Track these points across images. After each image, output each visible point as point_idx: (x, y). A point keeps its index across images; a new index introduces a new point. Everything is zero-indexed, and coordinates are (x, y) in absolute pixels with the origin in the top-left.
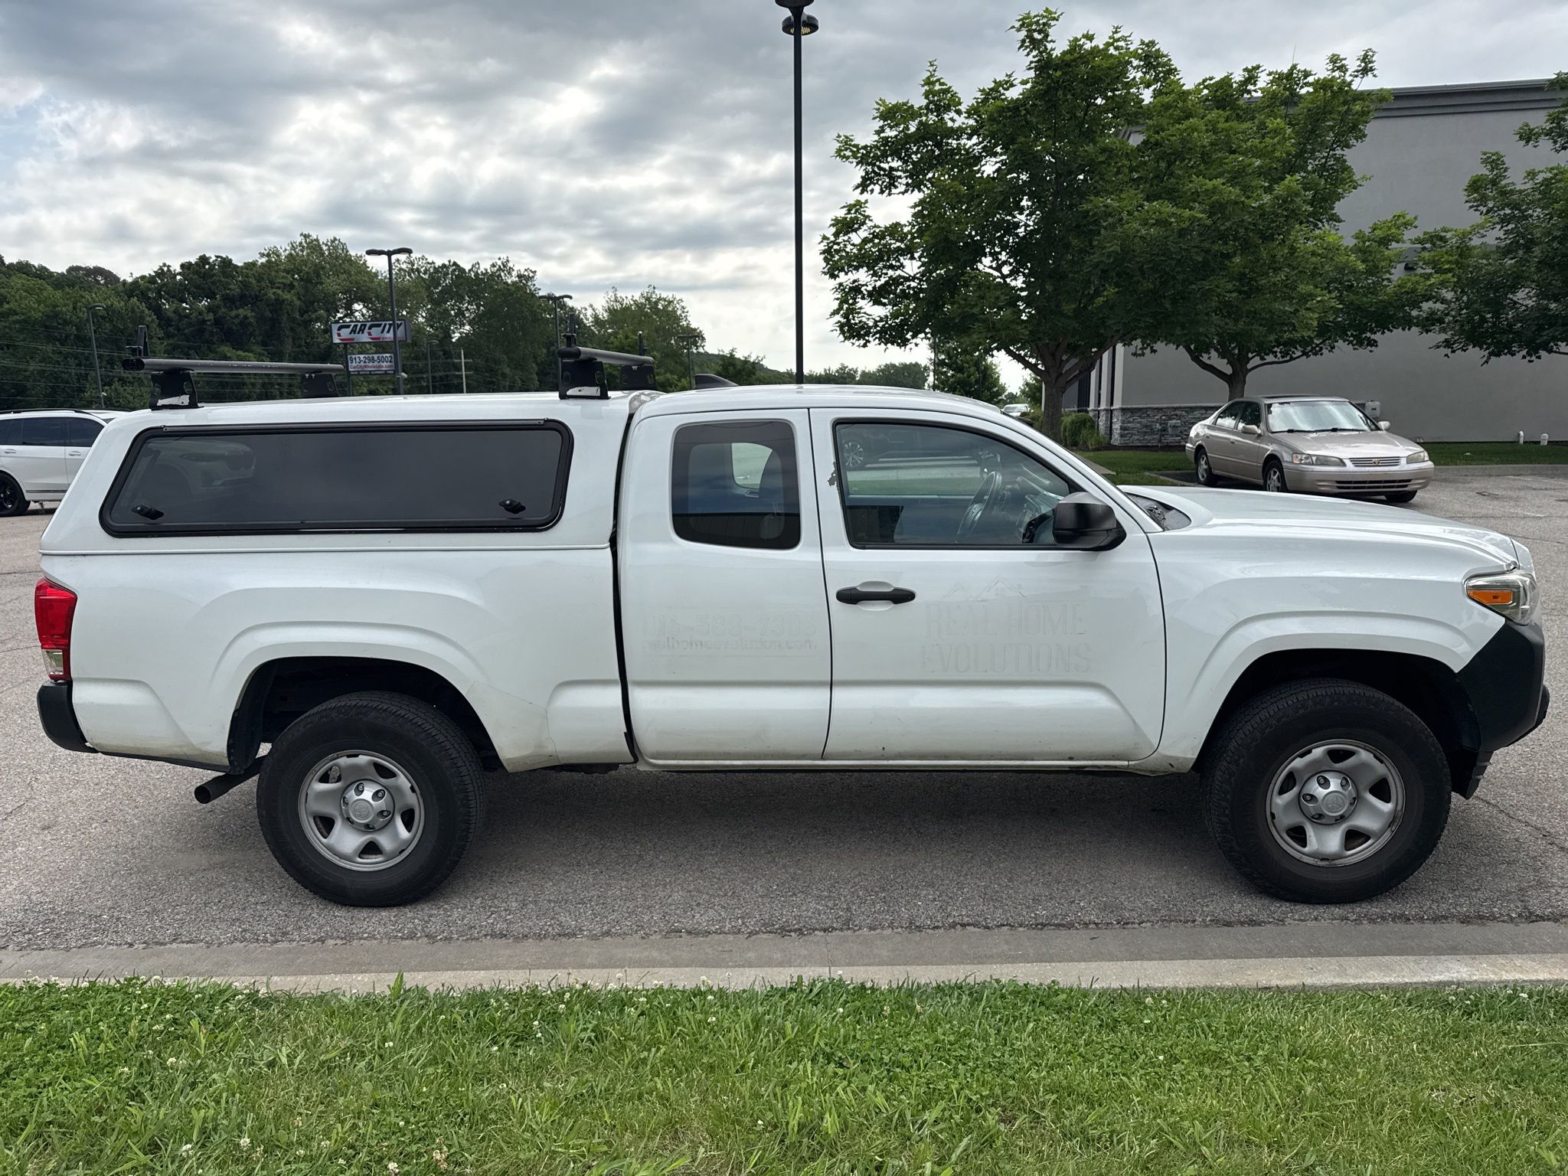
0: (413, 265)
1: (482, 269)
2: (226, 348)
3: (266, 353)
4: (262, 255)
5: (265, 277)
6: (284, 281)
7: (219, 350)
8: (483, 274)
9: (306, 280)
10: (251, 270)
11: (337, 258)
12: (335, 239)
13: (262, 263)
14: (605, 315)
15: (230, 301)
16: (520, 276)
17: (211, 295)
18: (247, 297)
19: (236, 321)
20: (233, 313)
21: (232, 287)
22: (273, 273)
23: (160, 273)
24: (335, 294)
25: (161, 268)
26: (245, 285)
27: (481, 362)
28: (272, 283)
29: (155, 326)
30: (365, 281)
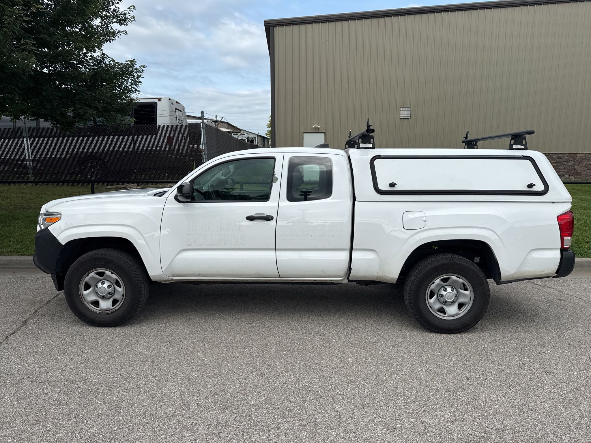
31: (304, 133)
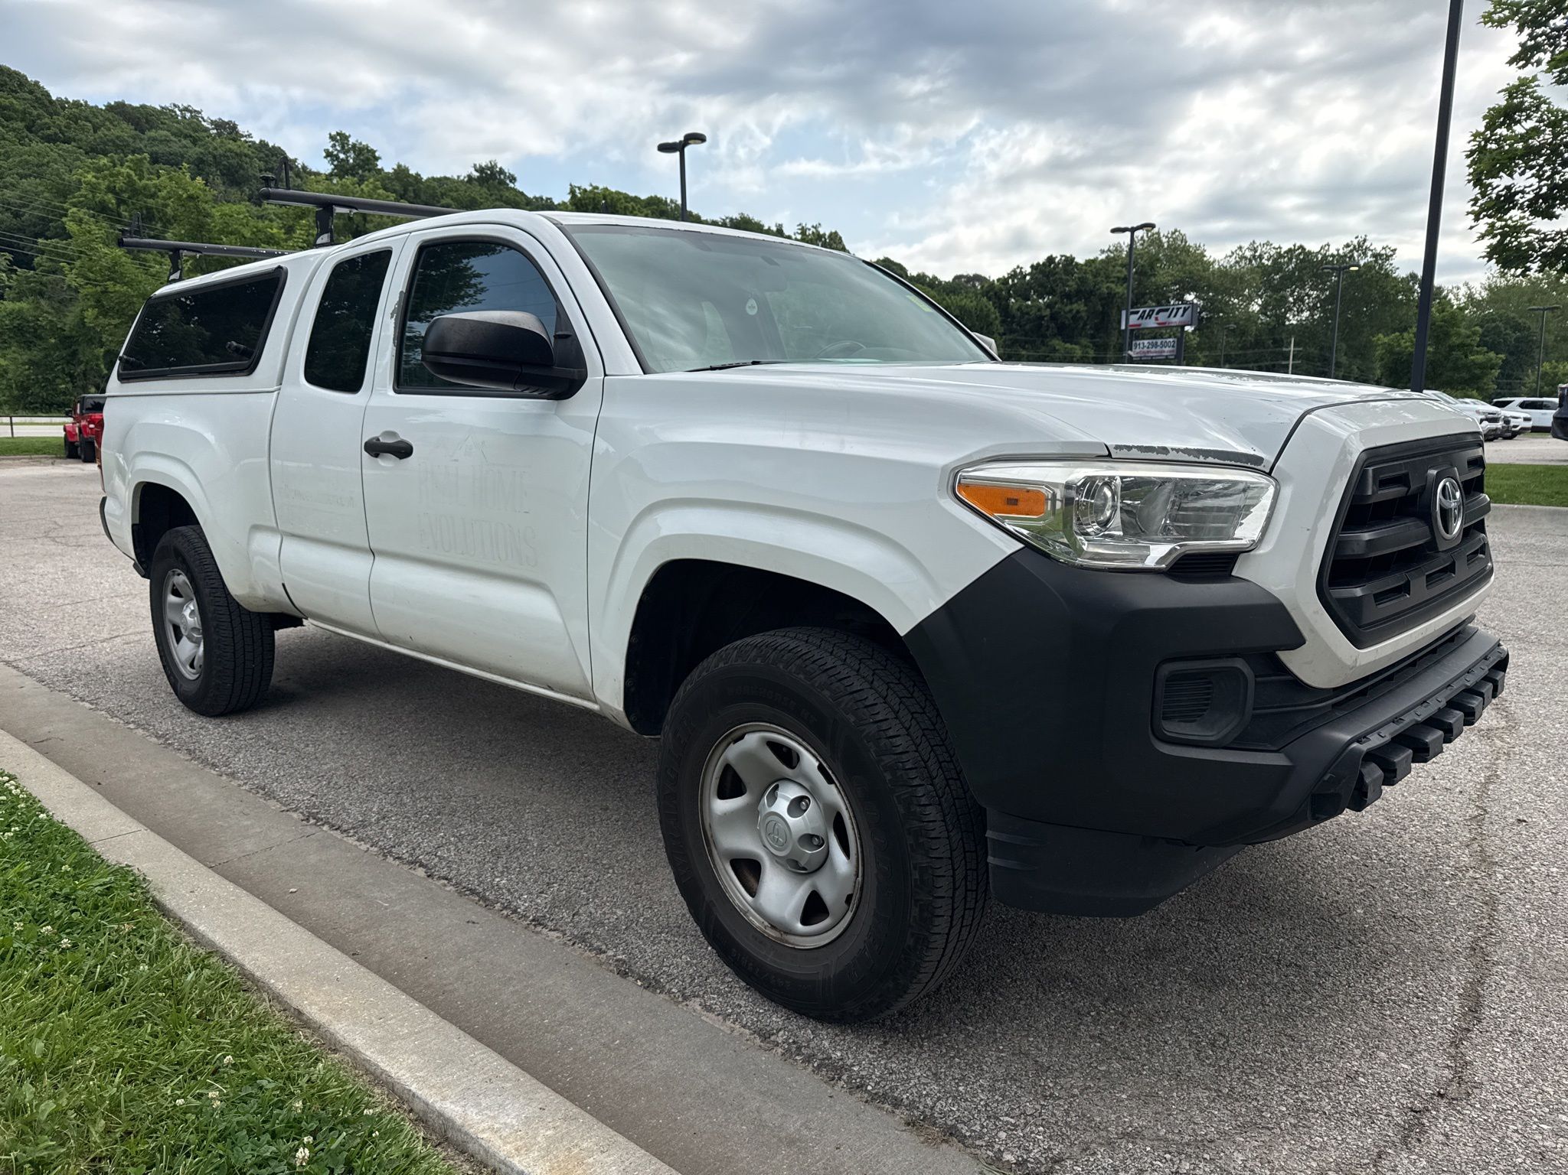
0: (1256, 252)
1: (1332, 251)
2: (1057, 342)
3: (1091, 345)
4: (1103, 252)
5: (1102, 273)
6: (1119, 275)
7: (1050, 343)
8: (1333, 256)
9: (1142, 273)
10: (1090, 266)
11: (1175, 249)
12: (1176, 231)
13: (1102, 260)
14: (1484, 294)
15: (1069, 297)
16: (1376, 256)
17: (1052, 292)
18: (1083, 293)
19: (1069, 316)
20: (1067, 308)
21: (1070, 283)
22: (1111, 268)
23: (1013, 275)
24: (1166, 285)
25: (1014, 271)
26: (1082, 281)
27: (1313, 351)
28: (1107, 277)
29: (997, 322)
30: (1198, 270)
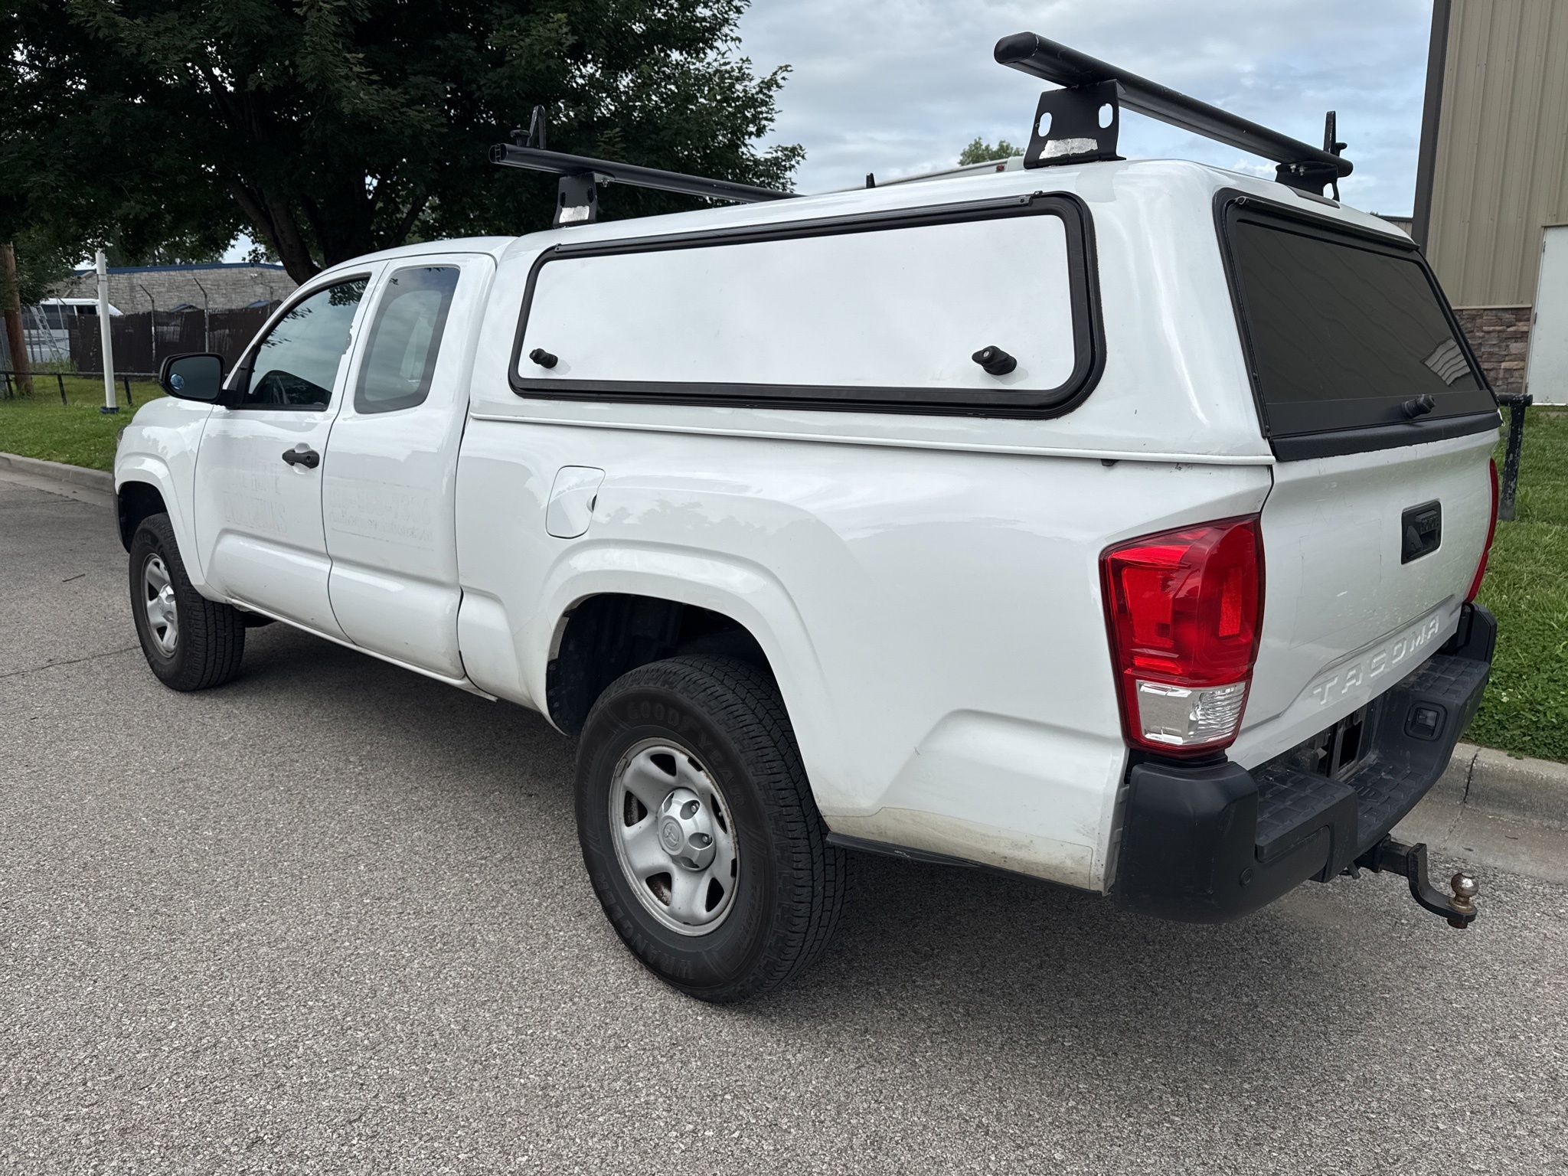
31: (1546, 227)
